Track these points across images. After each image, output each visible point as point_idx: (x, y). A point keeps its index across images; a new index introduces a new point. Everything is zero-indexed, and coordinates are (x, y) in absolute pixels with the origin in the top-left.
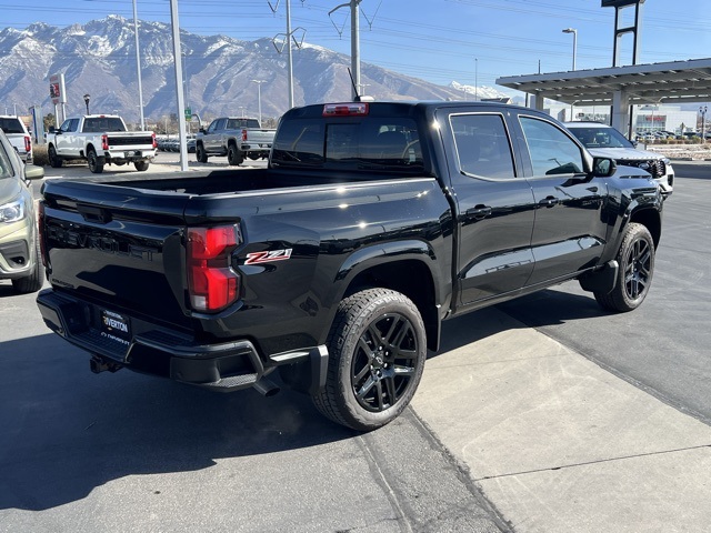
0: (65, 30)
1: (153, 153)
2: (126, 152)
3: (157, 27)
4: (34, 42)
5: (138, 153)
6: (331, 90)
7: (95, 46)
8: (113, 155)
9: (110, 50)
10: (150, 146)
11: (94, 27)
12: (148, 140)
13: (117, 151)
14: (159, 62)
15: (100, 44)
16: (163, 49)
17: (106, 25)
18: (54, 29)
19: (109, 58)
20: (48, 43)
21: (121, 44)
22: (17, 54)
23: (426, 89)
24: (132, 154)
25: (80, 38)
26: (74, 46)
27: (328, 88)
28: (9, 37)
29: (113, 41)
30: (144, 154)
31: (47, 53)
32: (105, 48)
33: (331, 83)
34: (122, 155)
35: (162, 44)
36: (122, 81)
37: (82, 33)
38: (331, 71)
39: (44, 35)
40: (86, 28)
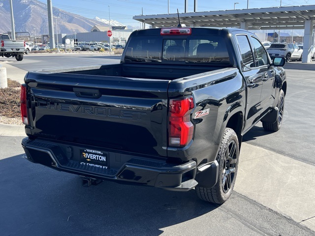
6: (30, 19)
23: (82, 20)
27: (28, 18)
33: (30, 16)
38: (30, 10)
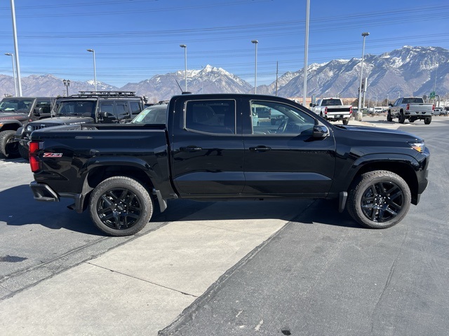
0: (380, 56)
1: (349, 116)
2: (335, 115)
3: (430, 50)
4: (364, 63)
5: (342, 116)
7: (394, 62)
8: (328, 117)
9: (402, 64)
10: (349, 113)
11: (396, 53)
12: (348, 110)
13: (331, 115)
14: (428, 68)
15: (397, 61)
16: (432, 61)
17: (401, 51)
18: (374, 56)
19: (400, 68)
20: (371, 63)
21: (408, 60)
22: (355, 70)
24: (338, 116)
25: (387, 59)
26: (383, 63)
28: (354, 62)
29: (404, 59)
30: (344, 117)
31: (369, 68)
32: (399, 62)
34: (333, 117)
35: (431, 58)
36: (405, 79)
37: (388, 57)
39: (369, 59)
40: (391, 54)
